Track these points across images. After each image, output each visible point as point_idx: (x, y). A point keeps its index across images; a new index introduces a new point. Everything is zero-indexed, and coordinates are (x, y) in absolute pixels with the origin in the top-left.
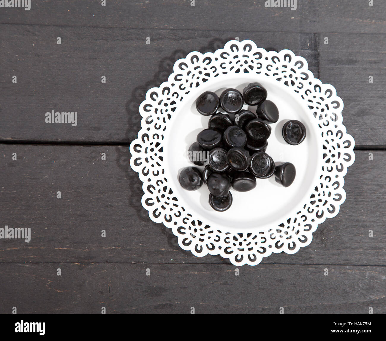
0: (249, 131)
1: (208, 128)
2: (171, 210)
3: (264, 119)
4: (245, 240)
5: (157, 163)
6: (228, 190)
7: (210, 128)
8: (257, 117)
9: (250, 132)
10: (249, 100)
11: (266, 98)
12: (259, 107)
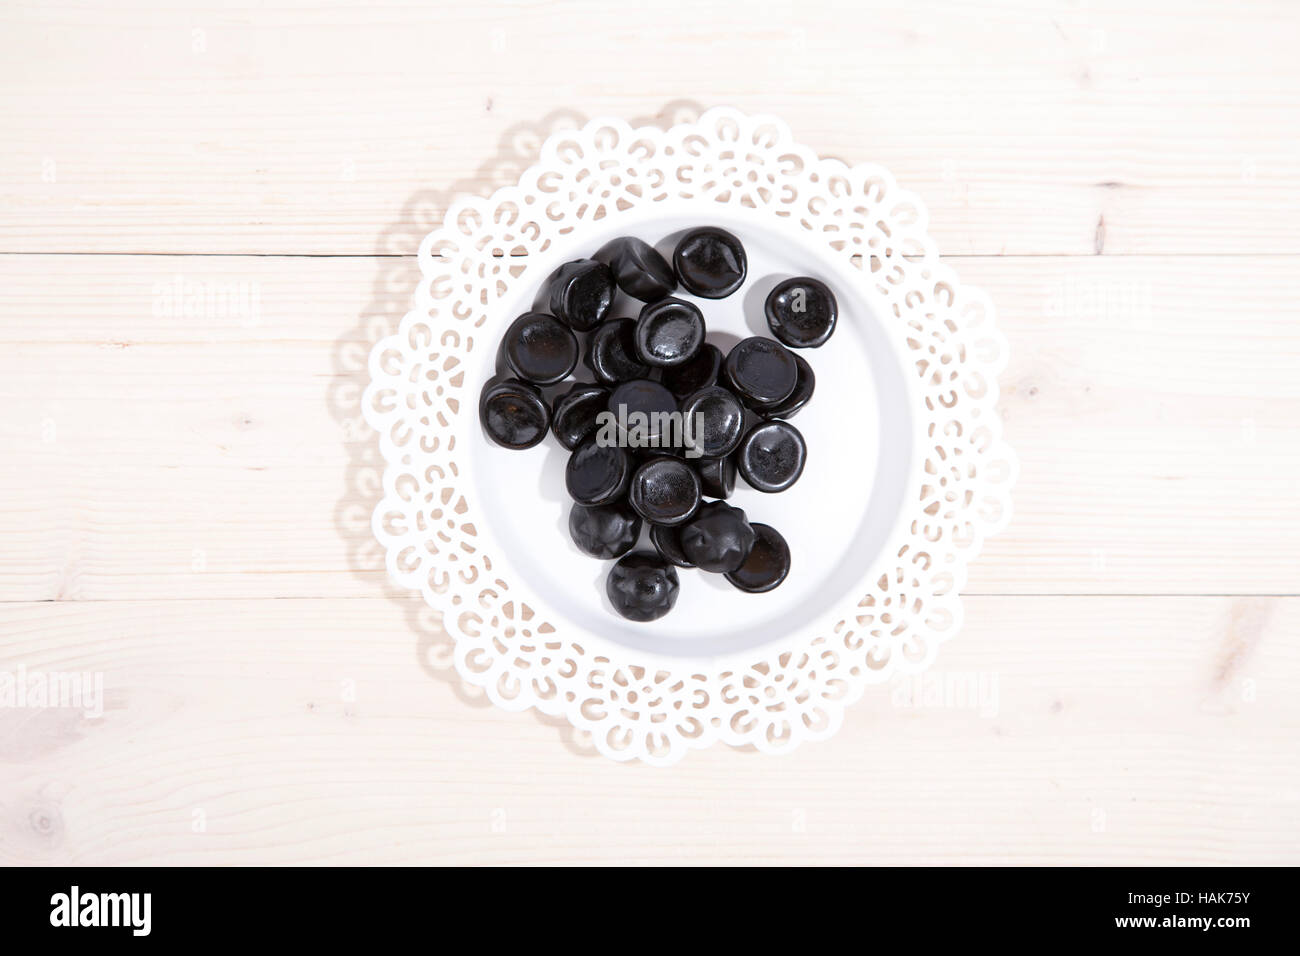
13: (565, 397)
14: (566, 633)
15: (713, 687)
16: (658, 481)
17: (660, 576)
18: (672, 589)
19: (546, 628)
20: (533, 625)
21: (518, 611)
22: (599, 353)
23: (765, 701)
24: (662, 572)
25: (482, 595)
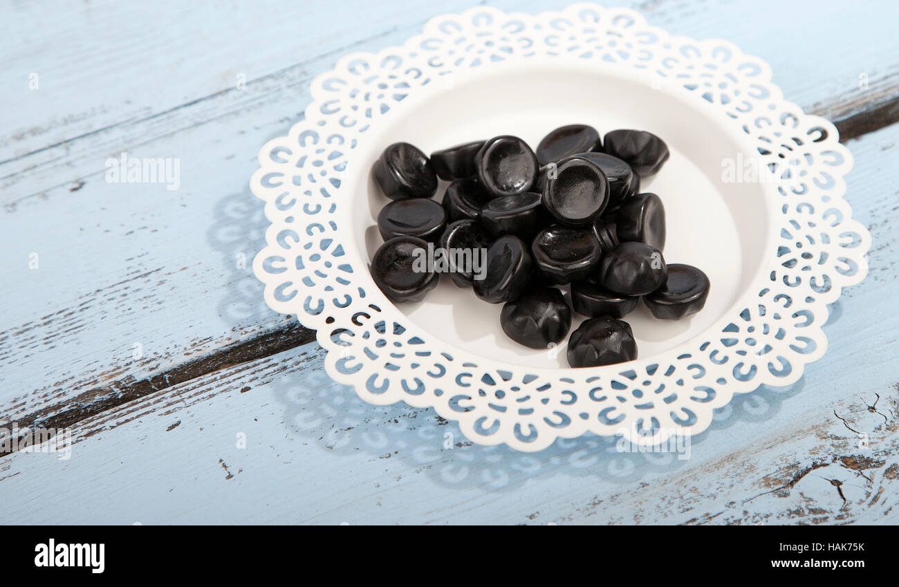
14: (548, 375)
15: (702, 358)
20: (516, 381)
23: (752, 350)
25: (458, 380)
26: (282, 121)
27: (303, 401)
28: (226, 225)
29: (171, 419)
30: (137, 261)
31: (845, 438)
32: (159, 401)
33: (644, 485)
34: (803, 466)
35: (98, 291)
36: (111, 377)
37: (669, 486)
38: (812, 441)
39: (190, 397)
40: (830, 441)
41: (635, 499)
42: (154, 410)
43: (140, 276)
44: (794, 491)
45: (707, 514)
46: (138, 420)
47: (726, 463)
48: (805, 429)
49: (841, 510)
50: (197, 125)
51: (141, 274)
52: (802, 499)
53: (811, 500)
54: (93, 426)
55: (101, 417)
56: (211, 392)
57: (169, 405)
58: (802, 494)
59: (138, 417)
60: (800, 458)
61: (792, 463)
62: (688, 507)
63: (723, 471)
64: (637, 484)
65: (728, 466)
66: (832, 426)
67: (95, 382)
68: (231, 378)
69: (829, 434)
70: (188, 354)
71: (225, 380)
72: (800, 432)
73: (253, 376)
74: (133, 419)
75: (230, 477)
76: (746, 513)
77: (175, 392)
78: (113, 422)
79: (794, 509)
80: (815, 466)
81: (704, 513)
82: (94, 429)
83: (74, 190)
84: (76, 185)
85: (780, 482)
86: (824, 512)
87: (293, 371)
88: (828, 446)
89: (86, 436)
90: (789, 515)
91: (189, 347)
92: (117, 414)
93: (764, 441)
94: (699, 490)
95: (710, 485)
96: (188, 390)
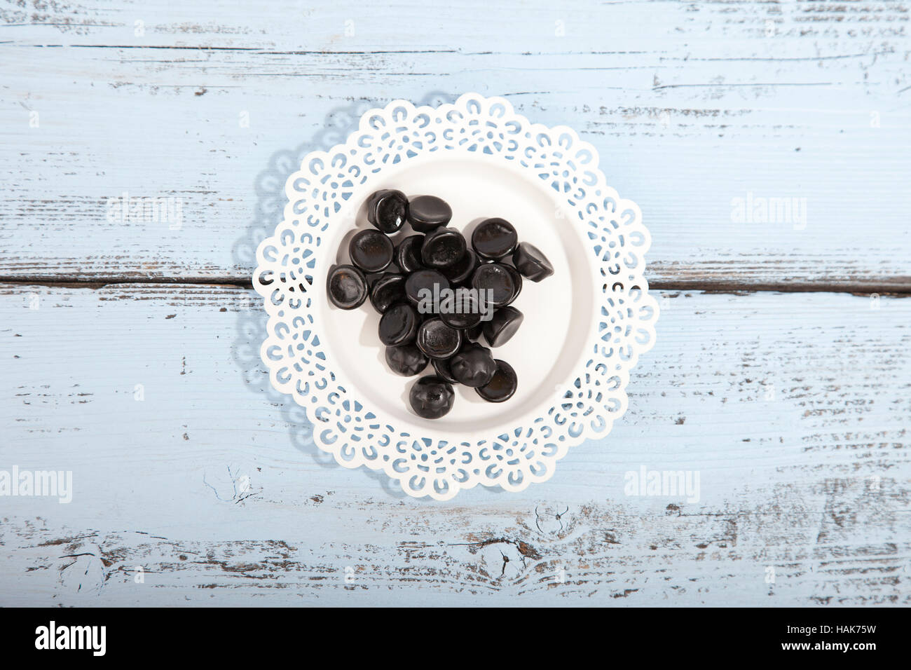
0: (434, 263)
1: (382, 316)
2: (453, 462)
3: (434, 228)
4: (581, 395)
5: (372, 427)
6: (492, 361)
7: (384, 313)
8: (425, 235)
9: (436, 262)
10: (390, 225)
11: (407, 201)
12: (411, 221)
13: (379, 280)
14: (382, 419)
15: (475, 450)
16: (434, 332)
17: (442, 388)
18: (451, 396)
19: (370, 416)
20: (362, 414)
21: (352, 406)
22: (403, 255)
23: (507, 458)
24: (444, 386)
25: (330, 396)
26: (348, 99)
27: (250, 337)
28: (272, 175)
29: (171, 310)
30: (207, 177)
31: (531, 530)
32: (171, 292)
33: (402, 504)
34: (496, 537)
35: (174, 191)
36: (150, 268)
37: (415, 512)
38: (511, 522)
39: (190, 299)
40: (521, 528)
41: (391, 511)
42: (165, 299)
43: (203, 192)
44: (480, 552)
45: (424, 543)
46: (153, 301)
47: (455, 513)
48: (513, 511)
49: (497, 579)
50: (296, 74)
51: (205, 190)
52: (481, 560)
53: (485, 563)
54: (127, 292)
55: (135, 287)
56: (203, 301)
57: (176, 298)
58: (483, 557)
59: (154, 298)
60: (497, 531)
61: (491, 531)
62: (416, 532)
63: (450, 517)
64: (398, 501)
65: (455, 515)
66: (529, 517)
67: (139, 267)
68: (219, 296)
69: (523, 522)
70: (200, 273)
71: (216, 296)
72: (508, 512)
73: (232, 302)
74: (151, 298)
75: (183, 373)
76: (445, 553)
77: (183, 290)
78: (139, 295)
79: (472, 565)
80: (503, 540)
81: (423, 541)
82: (127, 295)
83: (198, 94)
84: (201, 91)
85: (477, 540)
86: (488, 575)
87: (256, 310)
88: (518, 531)
89: (121, 297)
90: (467, 567)
91: (203, 268)
92: (144, 289)
93: (485, 508)
94: (430, 524)
95: (437, 523)
96: (191, 293)
